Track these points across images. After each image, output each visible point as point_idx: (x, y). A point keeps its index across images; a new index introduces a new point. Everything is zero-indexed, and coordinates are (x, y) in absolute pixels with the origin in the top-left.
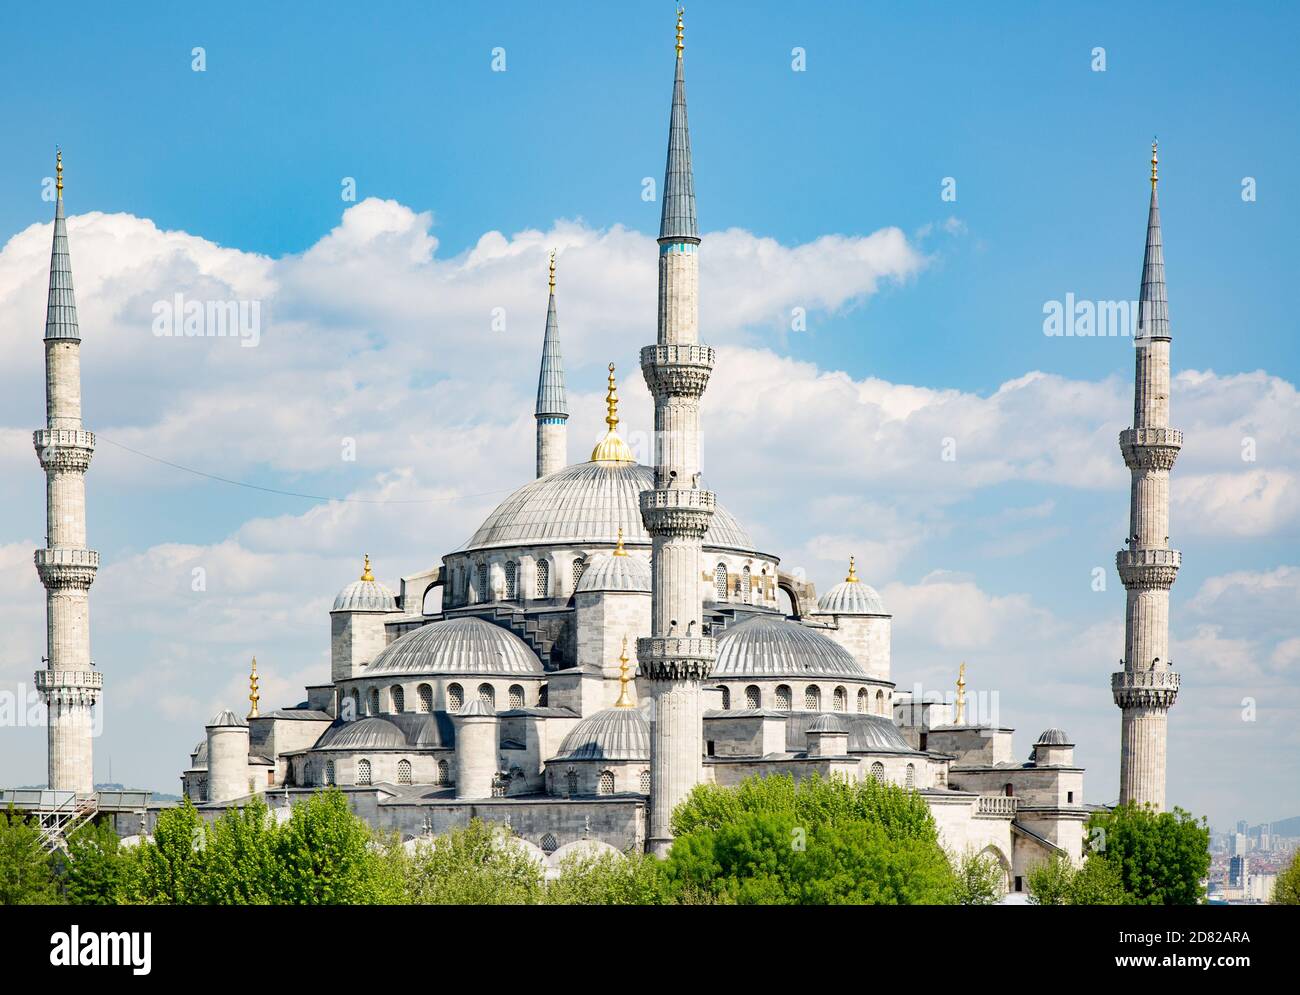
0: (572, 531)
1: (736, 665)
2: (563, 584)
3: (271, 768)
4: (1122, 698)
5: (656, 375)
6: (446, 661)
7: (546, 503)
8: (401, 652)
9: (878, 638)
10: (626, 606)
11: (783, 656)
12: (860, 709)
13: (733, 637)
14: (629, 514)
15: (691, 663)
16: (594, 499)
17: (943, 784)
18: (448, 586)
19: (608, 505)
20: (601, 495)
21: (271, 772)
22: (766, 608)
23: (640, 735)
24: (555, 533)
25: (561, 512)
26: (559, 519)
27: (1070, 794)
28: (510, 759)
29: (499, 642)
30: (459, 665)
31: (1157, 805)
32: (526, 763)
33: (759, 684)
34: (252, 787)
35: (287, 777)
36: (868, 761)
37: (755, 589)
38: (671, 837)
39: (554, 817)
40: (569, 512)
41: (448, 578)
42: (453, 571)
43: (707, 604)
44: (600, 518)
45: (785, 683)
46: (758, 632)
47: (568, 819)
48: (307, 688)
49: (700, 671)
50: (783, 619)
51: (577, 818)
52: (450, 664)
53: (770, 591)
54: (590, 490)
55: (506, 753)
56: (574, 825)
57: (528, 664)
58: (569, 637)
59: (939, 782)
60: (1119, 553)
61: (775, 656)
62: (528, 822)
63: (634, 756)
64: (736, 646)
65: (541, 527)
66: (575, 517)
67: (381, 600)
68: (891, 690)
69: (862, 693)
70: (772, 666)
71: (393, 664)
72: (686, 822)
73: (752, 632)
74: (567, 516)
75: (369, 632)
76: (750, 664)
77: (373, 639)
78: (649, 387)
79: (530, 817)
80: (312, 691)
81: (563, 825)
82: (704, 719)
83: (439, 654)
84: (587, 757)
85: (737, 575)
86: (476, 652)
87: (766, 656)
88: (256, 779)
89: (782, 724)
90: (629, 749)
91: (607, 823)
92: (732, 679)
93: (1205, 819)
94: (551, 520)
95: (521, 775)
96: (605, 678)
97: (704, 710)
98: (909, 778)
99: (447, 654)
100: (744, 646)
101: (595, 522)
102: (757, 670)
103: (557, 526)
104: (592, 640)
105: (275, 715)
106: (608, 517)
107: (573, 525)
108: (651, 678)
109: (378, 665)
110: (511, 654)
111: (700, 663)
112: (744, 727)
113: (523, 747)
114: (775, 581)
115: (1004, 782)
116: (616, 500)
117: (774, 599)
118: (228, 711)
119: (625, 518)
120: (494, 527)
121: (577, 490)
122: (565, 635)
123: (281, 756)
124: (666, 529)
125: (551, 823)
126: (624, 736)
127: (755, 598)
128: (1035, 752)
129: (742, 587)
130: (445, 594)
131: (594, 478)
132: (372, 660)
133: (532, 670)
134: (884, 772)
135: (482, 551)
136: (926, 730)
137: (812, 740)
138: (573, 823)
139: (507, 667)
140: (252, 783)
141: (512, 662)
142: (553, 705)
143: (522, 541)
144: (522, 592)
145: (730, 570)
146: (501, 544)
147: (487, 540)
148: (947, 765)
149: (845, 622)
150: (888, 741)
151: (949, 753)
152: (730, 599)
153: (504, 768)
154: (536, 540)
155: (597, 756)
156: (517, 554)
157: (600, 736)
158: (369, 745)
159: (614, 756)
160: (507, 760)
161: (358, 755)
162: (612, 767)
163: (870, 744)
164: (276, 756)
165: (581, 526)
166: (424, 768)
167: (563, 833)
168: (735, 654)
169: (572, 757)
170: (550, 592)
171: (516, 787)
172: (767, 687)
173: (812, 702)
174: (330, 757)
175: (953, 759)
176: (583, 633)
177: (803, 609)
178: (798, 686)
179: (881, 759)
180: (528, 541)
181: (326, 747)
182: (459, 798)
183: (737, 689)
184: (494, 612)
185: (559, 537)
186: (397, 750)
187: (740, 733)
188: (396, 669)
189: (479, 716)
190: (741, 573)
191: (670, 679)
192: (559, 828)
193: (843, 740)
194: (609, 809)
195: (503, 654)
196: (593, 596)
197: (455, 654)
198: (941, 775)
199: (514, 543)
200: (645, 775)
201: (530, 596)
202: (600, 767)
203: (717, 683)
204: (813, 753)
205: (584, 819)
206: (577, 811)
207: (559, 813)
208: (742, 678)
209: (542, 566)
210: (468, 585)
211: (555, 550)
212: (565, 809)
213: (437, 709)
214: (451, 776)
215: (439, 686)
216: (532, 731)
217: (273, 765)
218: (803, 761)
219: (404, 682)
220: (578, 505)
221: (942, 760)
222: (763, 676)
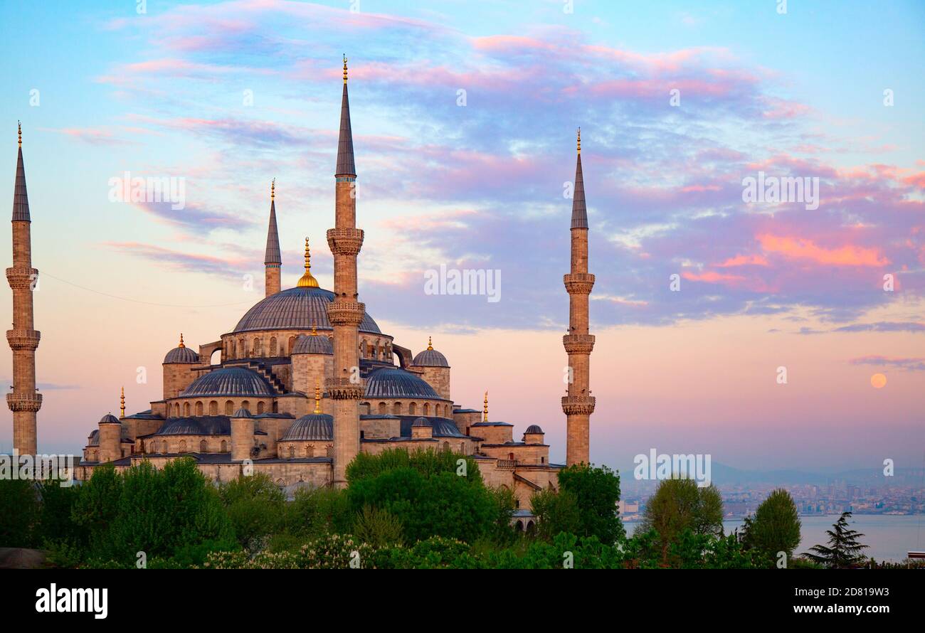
0: (288, 323)
1: (374, 392)
2: (284, 349)
3: (133, 444)
4: (567, 409)
5: (335, 244)
6: (225, 389)
8: (201, 383)
9: (444, 378)
10: (318, 361)
11: (397, 387)
12: (437, 415)
13: (372, 378)
14: (317, 314)
16: (299, 307)
17: (478, 453)
18: (224, 350)
19: (307, 310)
20: (303, 304)
21: (132, 447)
22: (388, 363)
23: (327, 427)
24: (280, 323)
25: (283, 313)
26: (282, 316)
27: (543, 458)
28: (260, 440)
29: (252, 380)
30: (232, 391)
31: (593, 464)
32: (267, 442)
33: (386, 402)
34: (123, 455)
35: (141, 450)
36: (442, 441)
37: (382, 353)
38: (345, 480)
39: (284, 470)
40: (286, 313)
41: (224, 346)
42: (226, 343)
43: (361, 361)
44: (302, 316)
45: (399, 401)
46: (384, 374)
47: (291, 471)
48: (151, 403)
49: (358, 395)
51: (295, 470)
52: (227, 390)
53: (389, 354)
54: (297, 302)
55: (257, 437)
57: (267, 391)
58: (288, 377)
59: (476, 452)
60: (564, 336)
61: (393, 387)
62: (269, 473)
63: (323, 438)
64: (373, 382)
66: (290, 316)
67: (188, 358)
68: (453, 405)
69: (437, 405)
70: (392, 392)
71: (197, 390)
73: (381, 374)
74: (286, 315)
75: (183, 374)
76: (381, 391)
77: (185, 377)
78: (331, 250)
79: (270, 470)
80: (154, 405)
81: (288, 474)
82: (360, 419)
83: (221, 386)
84: (300, 439)
85: (373, 346)
86: (240, 385)
87: (389, 387)
88: (125, 450)
89: (399, 422)
90: (321, 435)
91: (311, 473)
92: (372, 398)
93: (618, 471)
94: (277, 317)
95: (265, 448)
96: (307, 398)
97: (360, 414)
98: (462, 448)
99: (225, 385)
100: (378, 382)
101: (300, 318)
102: (384, 394)
103: (281, 320)
104: (300, 378)
105: (134, 418)
106: (307, 315)
107: (289, 320)
108: (334, 399)
109: (189, 391)
110: (258, 386)
111: (358, 391)
112: (379, 424)
113: (266, 434)
114: (391, 349)
115: (509, 452)
116: (311, 307)
117: (392, 358)
118: (110, 414)
119: (315, 316)
120: (248, 320)
121: (289, 302)
122: (286, 376)
123: (137, 437)
124: (341, 322)
125: (282, 472)
126: (318, 428)
127: (381, 357)
128: (525, 437)
129: (375, 352)
130: (222, 354)
131: (298, 296)
132: (187, 387)
133: (269, 394)
134: (451, 446)
135: (242, 332)
136: (469, 425)
137: (414, 431)
138: (293, 473)
139: (256, 393)
140: (123, 452)
141: (259, 390)
142: (280, 412)
143: (262, 328)
144: (263, 354)
145: (369, 343)
146: (252, 329)
147: (245, 327)
148: (480, 444)
149: (427, 370)
150: (451, 431)
151: (481, 437)
152: (370, 358)
153: (256, 444)
154: (270, 327)
155: (304, 438)
156: (261, 334)
157: (306, 428)
158: (186, 432)
159: (313, 438)
160: (257, 440)
161: (180, 438)
162: (312, 444)
163: (442, 433)
164: (135, 438)
165: (293, 320)
166: (214, 444)
167: (288, 478)
168: (373, 386)
169: (292, 439)
170: (278, 353)
171: (263, 454)
172: (390, 403)
173: (411, 411)
174: (164, 438)
175: (483, 440)
176: (295, 376)
177: (406, 363)
178: (406, 403)
179: (448, 440)
180: (266, 328)
181: (163, 434)
182: (233, 460)
183: (375, 404)
184: (249, 364)
185: (282, 325)
186: (200, 435)
187: (378, 427)
188: (199, 393)
189: (243, 417)
190: (375, 345)
191: (343, 399)
192: (286, 476)
193: (430, 430)
194: (313, 466)
195: (254, 386)
196: (300, 356)
197: (229, 385)
198: (478, 448)
199: (258, 328)
200: (330, 448)
201: (268, 356)
202: (306, 444)
203: (364, 401)
204: (415, 437)
205: (299, 471)
206: (295, 467)
207: (286, 468)
208: (377, 398)
209: (273, 341)
210: (235, 350)
211: (280, 333)
212: (289, 466)
213: (220, 414)
214: (228, 449)
215: (222, 402)
216: (270, 425)
217: (134, 442)
218: (410, 441)
219: (202, 400)
220: (291, 310)
221: (478, 441)
222: (387, 398)
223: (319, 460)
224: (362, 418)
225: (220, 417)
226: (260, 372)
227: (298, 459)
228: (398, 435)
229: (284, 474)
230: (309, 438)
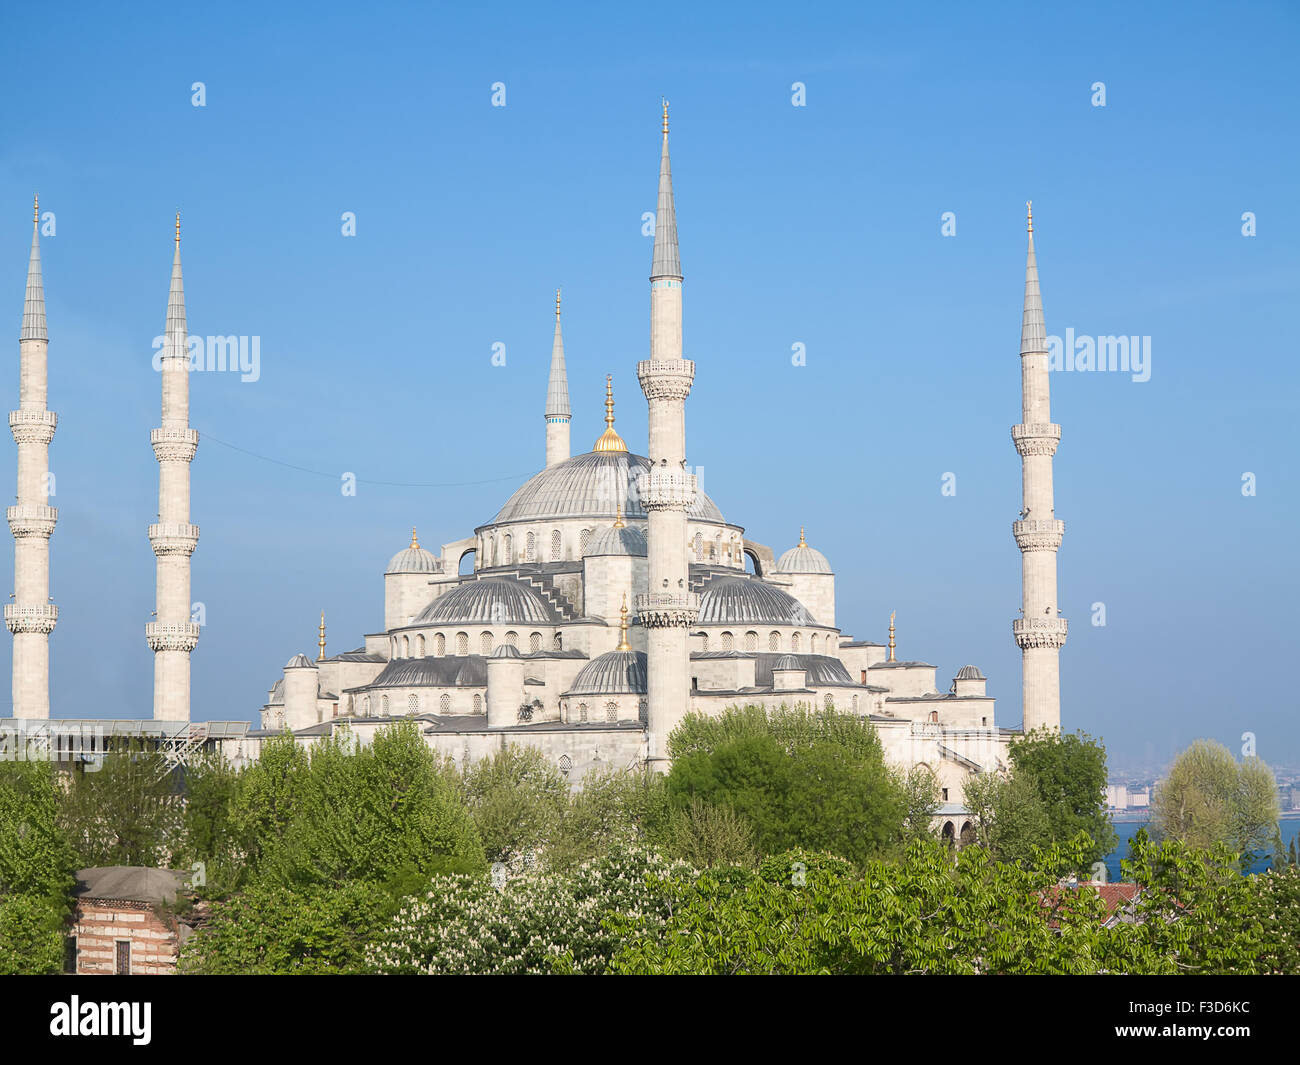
0: (580, 508)
1: (713, 615)
2: (573, 549)
3: (336, 702)
6: (479, 613)
7: (559, 485)
8: (443, 605)
9: (824, 592)
10: (622, 568)
11: (750, 607)
12: (813, 651)
13: (710, 593)
14: (625, 494)
15: (680, 613)
16: (596, 483)
17: (880, 712)
18: (480, 552)
20: (602, 477)
21: (336, 705)
22: (735, 569)
23: (638, 673)
24: (565, 510)
25: (570, 494)
26: (569, 498)
27: (984, 719)
28: (532, 693)
29: (522, 597)
30: (490, 616)
32: (545, 697)
33: (733, 630)
34: (320, 717)
35: (349, 710)
36: (822, 692)
37: (726, 553)
38: (668, 757)
39: (569, 741)
40: (576, 493)
41: (480, 545)
43: (691, 566)
44: (601, 498)
45: (753, 629)
46: (729, 587)
47: (581, 743)
48: (365, 636)
50: (749, 577)
51: (588, 742)
52: (482, 616)
53: (738, 555)
54: (593, 475)
55: (528, 689)
56: (586, 748)
57: (545, 615)
58: (578, 595)
59: (877, 710)
61: (744, 607)
62: (549, 746)
63: (633, 690)
64: (713, 600)
65: (555, 504)
66: (582, 496)
67: (424, 564)
68: (837, 635)
70: (741, 615)
71: (437, 615)
72: (678, 742)
73: (725, 587)
74: (575, 496)
75: (416, 590)
76: (724, 614)
77: (418, 596)
79: (549, 742)
80: (370, 638)
81: (577, 748)
82: (691, 659)
83: (474, 607)
84: (595, 691)
85: (711, 542)
87: (736, 608)
88: (324, 712)
89: (752, 662)
90: (629, 685)
91: (613, 747)
92: (711, 624)
95: (542, 707)
96: (607, 626)
97: (691, 651)
98: (855, 705)
99: (480, 607)
100: (719, 599)
102: (729, 619)
103: (567, 503)
104: (597, 595)
105: (340, 658)
107: (580, 503)
109: (425, 616)
110: (531, 607)
111: (687, 613)
112: (721, 666)
113: (543, 684)
114: (741, 547)
115: (931, 709)
117: (741, 561)
118: (301, 655)
119: (622, 497)
120: (517, 505)
121: (581, 475)
122: (575, 592)
123: (344, 691)
124: (659, 505)
125: (567, 746)
126: (625, 674)
127: (726, 561)
128: (955, 686)
129: (716, 553)
130: (477, 559)
131: (596, 465)
132: (419, 611)
133: (548, 620)
134: (835, 701)
135: (507, 524)
136: (865, 668)
137: (777, 676)
138: (584, 747)
139: (528, 618)
140: (320, 714)
141: (533, 614)
142: (566, 648)
143: (539, 516)
144: (540, 557)
145: (706, 538)
146: (523, 518)
147: (511, 515)
148: (884, 696)
149: (796, 578)
150: (837, 676)
151: (885, 686)
152: (707, 561)
153: (526, 700)
154: (551, 515)
155: (603, 690)
156: (535, 526)
157: (606, 674)
158: (417, 682)
159: (617, 690)
160: (529, 694)
161: (408, 691)
162: (615, 699)
163: (822, 679)
164: (340, 692)
165: (587, 503)
166: (462, 701)
167: (577, 754)
168: (711, 605)
169: (583, 692)
170: (562, 557)
171: (537, 717)
172: (739, 632)
173: (774, 645)
174: (385, 692)
175: (888, 691)
176: (590, 590)
177: (764, 569)
178: (764, 631)
179: (831, 690)
180: (544, 516)
181: (382, 684)
182: (491, 726)
183: (714, 633)
184: (517, 573)
185: (569, 512)
186: (440, 686)
187: (718, 671)
188: (439, 620)
189: (507, 657)
190: (714, 540)
191: (663, 626)
192: (573, 751)
193: (802, 676)
194: (615, 735)
195: (525, 607)
196: (597, 560)
197: (487, 607)
198: (879, 704)
199: (533, 517)
200: (644, 707)
201: (546, 560)
202: (606, 699)
203: (697, 630)
204: (778, 687)
205: (593, 742)
206: (588, 736)
207: (573, 738)
208: (719, 624)
209: (557, 534)
210: (496, 552)
211: (566, 523)
212: (578, 736)
213: (473, 652)
214: (484, 709)
215: (474, 632)
216: (550, 670)
217: (337, 699)
218: (769, 693)
219: (443, 630)
220: (584, 487)
221: (880, 692)
222: (734, 624)
223: (626, 727)
224: (694, 657)
225: (470, 657)
226: (535, 585)
227: (594, 725)
228: (751, 683)
229: (571, 748)
230: (610, 690)
